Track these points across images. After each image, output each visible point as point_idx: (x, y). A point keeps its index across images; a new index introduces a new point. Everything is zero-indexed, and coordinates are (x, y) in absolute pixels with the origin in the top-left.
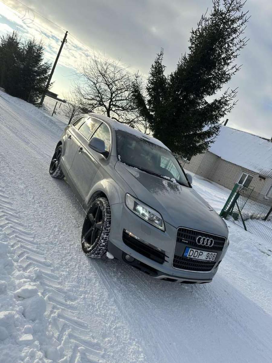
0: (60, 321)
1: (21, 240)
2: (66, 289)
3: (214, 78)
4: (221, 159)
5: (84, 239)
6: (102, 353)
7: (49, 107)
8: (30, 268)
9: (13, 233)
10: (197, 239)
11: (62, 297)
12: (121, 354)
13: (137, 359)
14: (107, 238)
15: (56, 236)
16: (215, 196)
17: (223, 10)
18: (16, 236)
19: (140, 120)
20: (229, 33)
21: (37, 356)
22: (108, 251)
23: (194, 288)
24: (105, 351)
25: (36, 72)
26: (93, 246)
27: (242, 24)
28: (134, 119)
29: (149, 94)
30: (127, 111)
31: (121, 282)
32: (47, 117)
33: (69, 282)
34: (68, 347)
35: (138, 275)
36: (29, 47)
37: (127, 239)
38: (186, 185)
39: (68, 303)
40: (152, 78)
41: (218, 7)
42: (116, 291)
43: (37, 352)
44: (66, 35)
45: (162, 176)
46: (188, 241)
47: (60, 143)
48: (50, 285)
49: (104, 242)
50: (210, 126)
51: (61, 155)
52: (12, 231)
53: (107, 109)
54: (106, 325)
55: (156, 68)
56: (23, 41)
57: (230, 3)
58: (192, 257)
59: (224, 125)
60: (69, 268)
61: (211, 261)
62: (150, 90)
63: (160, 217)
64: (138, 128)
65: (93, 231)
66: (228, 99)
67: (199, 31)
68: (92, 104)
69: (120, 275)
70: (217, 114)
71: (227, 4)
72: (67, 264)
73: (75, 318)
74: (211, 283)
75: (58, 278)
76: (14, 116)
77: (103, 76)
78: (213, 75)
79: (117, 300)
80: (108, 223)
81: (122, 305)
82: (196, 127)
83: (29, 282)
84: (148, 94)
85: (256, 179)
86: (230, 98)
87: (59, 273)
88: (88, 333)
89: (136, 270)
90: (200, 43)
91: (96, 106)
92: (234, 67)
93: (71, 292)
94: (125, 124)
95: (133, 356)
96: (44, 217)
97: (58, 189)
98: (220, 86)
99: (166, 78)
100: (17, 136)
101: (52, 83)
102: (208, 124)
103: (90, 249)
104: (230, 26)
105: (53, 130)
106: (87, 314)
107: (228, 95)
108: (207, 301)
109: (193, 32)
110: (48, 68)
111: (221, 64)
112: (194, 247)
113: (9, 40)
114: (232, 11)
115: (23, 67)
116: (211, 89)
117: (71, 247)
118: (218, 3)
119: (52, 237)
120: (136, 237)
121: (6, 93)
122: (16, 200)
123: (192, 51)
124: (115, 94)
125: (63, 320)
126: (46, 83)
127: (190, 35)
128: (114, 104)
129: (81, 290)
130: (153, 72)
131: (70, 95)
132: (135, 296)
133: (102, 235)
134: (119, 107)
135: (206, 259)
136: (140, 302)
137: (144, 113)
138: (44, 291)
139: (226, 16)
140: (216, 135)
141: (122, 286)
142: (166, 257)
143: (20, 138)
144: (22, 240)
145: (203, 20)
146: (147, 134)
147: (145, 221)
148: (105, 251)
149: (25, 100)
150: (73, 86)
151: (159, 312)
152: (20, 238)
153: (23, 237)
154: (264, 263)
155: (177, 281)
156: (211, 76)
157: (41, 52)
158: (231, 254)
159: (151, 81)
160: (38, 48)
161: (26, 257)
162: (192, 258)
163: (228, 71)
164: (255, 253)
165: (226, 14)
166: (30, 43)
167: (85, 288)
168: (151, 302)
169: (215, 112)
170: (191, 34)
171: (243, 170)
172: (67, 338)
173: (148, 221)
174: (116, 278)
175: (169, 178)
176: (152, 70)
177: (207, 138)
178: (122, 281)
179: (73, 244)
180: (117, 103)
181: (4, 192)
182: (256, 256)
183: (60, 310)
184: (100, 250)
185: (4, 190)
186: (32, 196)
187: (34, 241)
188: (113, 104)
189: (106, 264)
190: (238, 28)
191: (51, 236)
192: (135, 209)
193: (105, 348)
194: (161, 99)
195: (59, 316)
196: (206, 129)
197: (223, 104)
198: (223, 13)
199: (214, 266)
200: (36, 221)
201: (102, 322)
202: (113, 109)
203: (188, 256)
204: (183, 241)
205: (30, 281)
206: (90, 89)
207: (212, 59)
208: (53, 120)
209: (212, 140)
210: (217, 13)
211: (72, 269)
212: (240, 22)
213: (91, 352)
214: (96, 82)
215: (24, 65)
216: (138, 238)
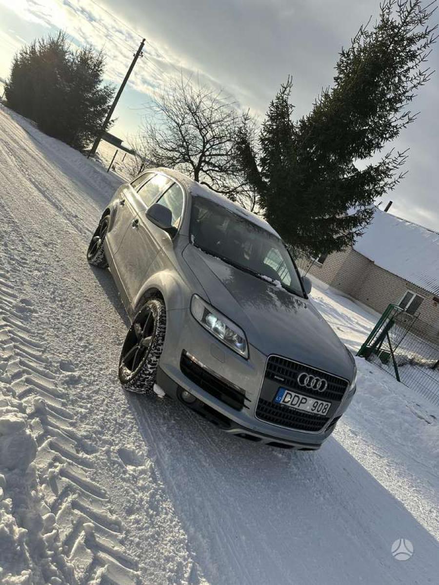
0: (61, 481)
1: (21, 352)
2: (80, 434)
3: (372, 131)
4: (375, 265)
5: (123, 362)
6: (122, 536)
7: (105, 158)
8: (28, 397)
9: (10, 341)
10: (299, 376)
11: (71, 445)
12: (152, 541)
13: (177, 553)
14: (157, 363)
15: (79, 353)
16: (357, 323)
17: (396, 21)
18: (15, 347)
19: (246, 189)
20: (402, 59)
21: (4, 520)
22: (156, 383)
23: (293, 458)
24: (126, 534)
25: (90, 100)
26: (134, 373)
27: (424, 47)
28: (237, 188)
29: (264, 148)
30: (228, 174)
31: (172, 433)
32: (98, 173)
33: (87, 424)
34: (68, 520)
35: (204, 427)
36: (81, 59)
37: (188, 367)
38: (299, 294)
39: (80, 455)
40: (270, 123)
41: (388, 15)
42: (161, 447)
43: (5, 514)
44: (142, 44)
45: (259, 275)
46: (285, 379)
47: (107, 212)
48: (57, 426)
49: (151, 368)
50: (358, 208)
51: (106, 230)
52: (9, 337)
53: (194, 168)
54: (136, 495)
55: (277, 107)
56: (73, 49)
57: (409, 10)
58: (289, 404)
59: (385, 211)
60: (91, 403)
61: (320, 415)
62: (266, 142)
63: (244, 337)
64: (240, 202)
65: (138, 351)
66: (390, 167)
67: (353, 52)
68: (172, 158)
69: (173, 424)
70: (371, 190)
71: (403, 12)
72: (89, 397)
73: (88, 480)
74: (319, 450)
75: (71, 417)
76: (46, 165)
77: (194, 114)
78: (370, 126)
79: (161, 460)
80: (161, 338)
81: (168, 469)
82: (335, 208)
83: (15, 411)
84: (261, 147)
85: (428, 302)
86: (395, 165)
87: (73, 409)
88: (104, 504)
89: (200, 419)
90: (354, 72)
91: (178, 161)
92: (406, 115)
93: (89, 440)
94: (221, 194)
95: (171, 548)
96: (66, 323)
97: (96, 284)
98: (380, 144)
99: (294, 124)
100: (45, 197)
101: (113, 121)
102: (355, 204)
103: (130, 378)
104: (405, 49)
105: (106, 194)
106: (108, 475)
107: (391, 160)
108: (311, 480)
109: (343, 54)
110: (109, 95)
111: (386, 109)
112: (292, 389)
113: (51, 46)
114: (411, 24)
115: (68, 90)
116: (365, 149)
117: (102, 372)
118: (389, 9)
119: (73, 354)
120: (202, 365)
121: (37, 130)
122: (24, 292)
123: (339, 84)
124: (210, 144)
125: (67, 480)
126: (104, 120)
127: (338, 58)
128: (207, 160)
129: (104, 439)
130: (273, 113)
131: (139, 141)
132: (192, 457)
133: (149, 356)
134: (214, 166)
135: (312, 410)
136: (198, 468)
137: (253, 179)
138: (45, 432)
139: (401, 31)
140: (366, 224)
141: (173, 440)
142: (245, 400)
143: (49, 200)
144: (24, 354)
145: (362, 34)
146: (255, 213)
147: (219, 341)
148: (152, 383)
149: (67, 144)
150: (143, 126)
151: (228, 487)
152: (21, 350)
153: (26, 349)
154: (418, 434)
155: (262, 442)
156: (367, 128)
157: (99, 69)
158: (366, 414)
159: (267, 127)
160: (95, 62)
161: (24, 380)
162: (289, 407)
163: (396, 121)
164: (406, 417)
165: (400, 29)
166: (83, 53)
167: (112, 436)
168: (216, 470)
169: (368, 185)
170: (339, 56)
171: (409, 286)
172: (69, 506)
173: (223, 342)
174: (165, 427)
175: (270, 280)
176: (272, 110)
177: (352, 227)
178: (174, 432)
179: (104, 369)
180: (211, 160)
181: (7, 278)
182: (407, 422)
183: (65, 464)
184: (144, 381)
185: (8, 275)
186: (52, 290)
187: (43, 357)
188: (205, 161)
189: (153, 404)
190: (419, 52)
191: (72, 352)
192: (204, 320)
193: (128, 530)
194: (282, 158)
195: (63, 473)
196: (351, 212)
197: (382, 175)
198: (396, 27)
199: (325, 424)
200: (51, 328)
201: (130, 490)
202: (205, 168)
203: (281, 402)
204: (275, 377)
205: (17, 411)
206: (170, 133)
207: (370, 99)
208: (107, 179)
209: (359, 230)
210: (385, 25)
211: (97, 405)
212: (423, 42)
213: (103, 533)
214: (180, 122)
215: (70, 88)
216: (205, 366)
